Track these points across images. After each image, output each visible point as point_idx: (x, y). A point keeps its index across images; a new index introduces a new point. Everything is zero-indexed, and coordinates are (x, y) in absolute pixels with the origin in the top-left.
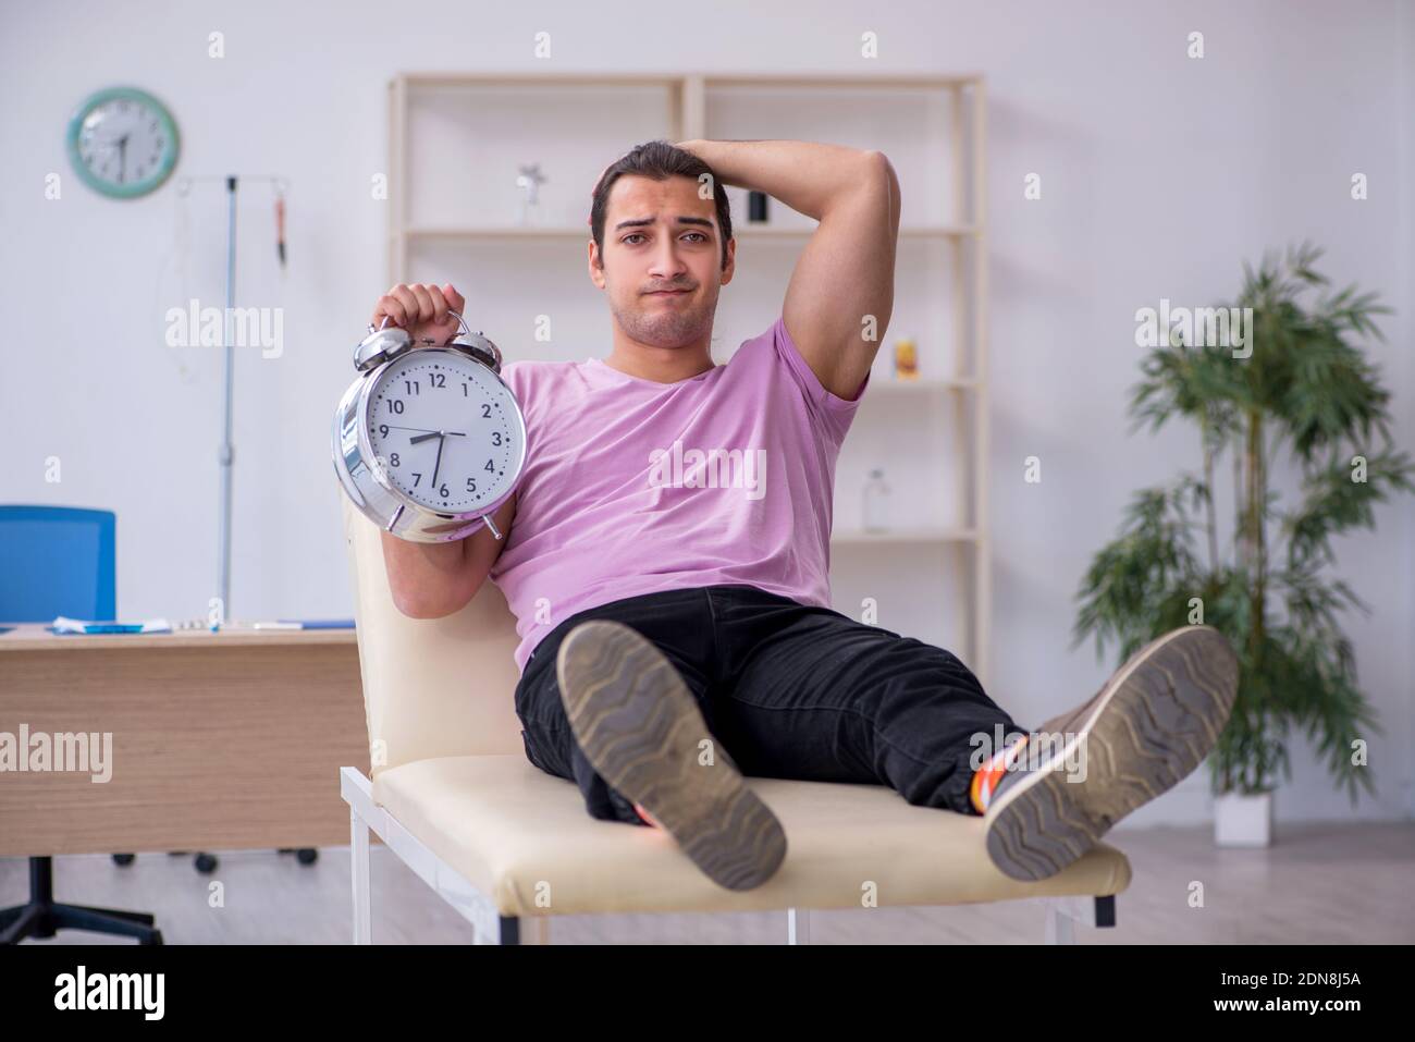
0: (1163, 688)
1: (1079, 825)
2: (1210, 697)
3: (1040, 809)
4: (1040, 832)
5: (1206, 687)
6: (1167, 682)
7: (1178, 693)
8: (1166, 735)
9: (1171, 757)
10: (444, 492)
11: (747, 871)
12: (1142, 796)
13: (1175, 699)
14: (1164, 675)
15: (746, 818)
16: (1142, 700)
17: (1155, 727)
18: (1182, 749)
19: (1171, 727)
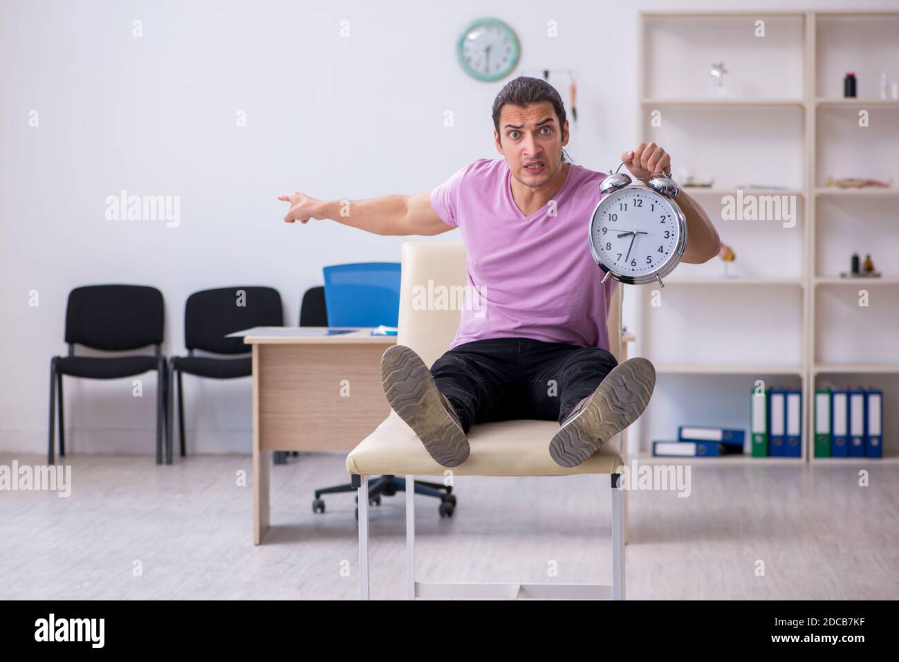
0: (622, 384)
1: (588, 443)
2: (643, 387)
3: (571, 436)
4: (571, 446)
5: (640, 383)
6: (623, 381)
7: (628, 386)
8: (623, 403)
9: (626, 413)
11: (451, 459)
12: (615, 430)
13: (626, 388)
14: (622, 379)
15: (453, 437)
16: (612, 388)
17: (618, 400)
18: (630, 410)
19: (625, 401)
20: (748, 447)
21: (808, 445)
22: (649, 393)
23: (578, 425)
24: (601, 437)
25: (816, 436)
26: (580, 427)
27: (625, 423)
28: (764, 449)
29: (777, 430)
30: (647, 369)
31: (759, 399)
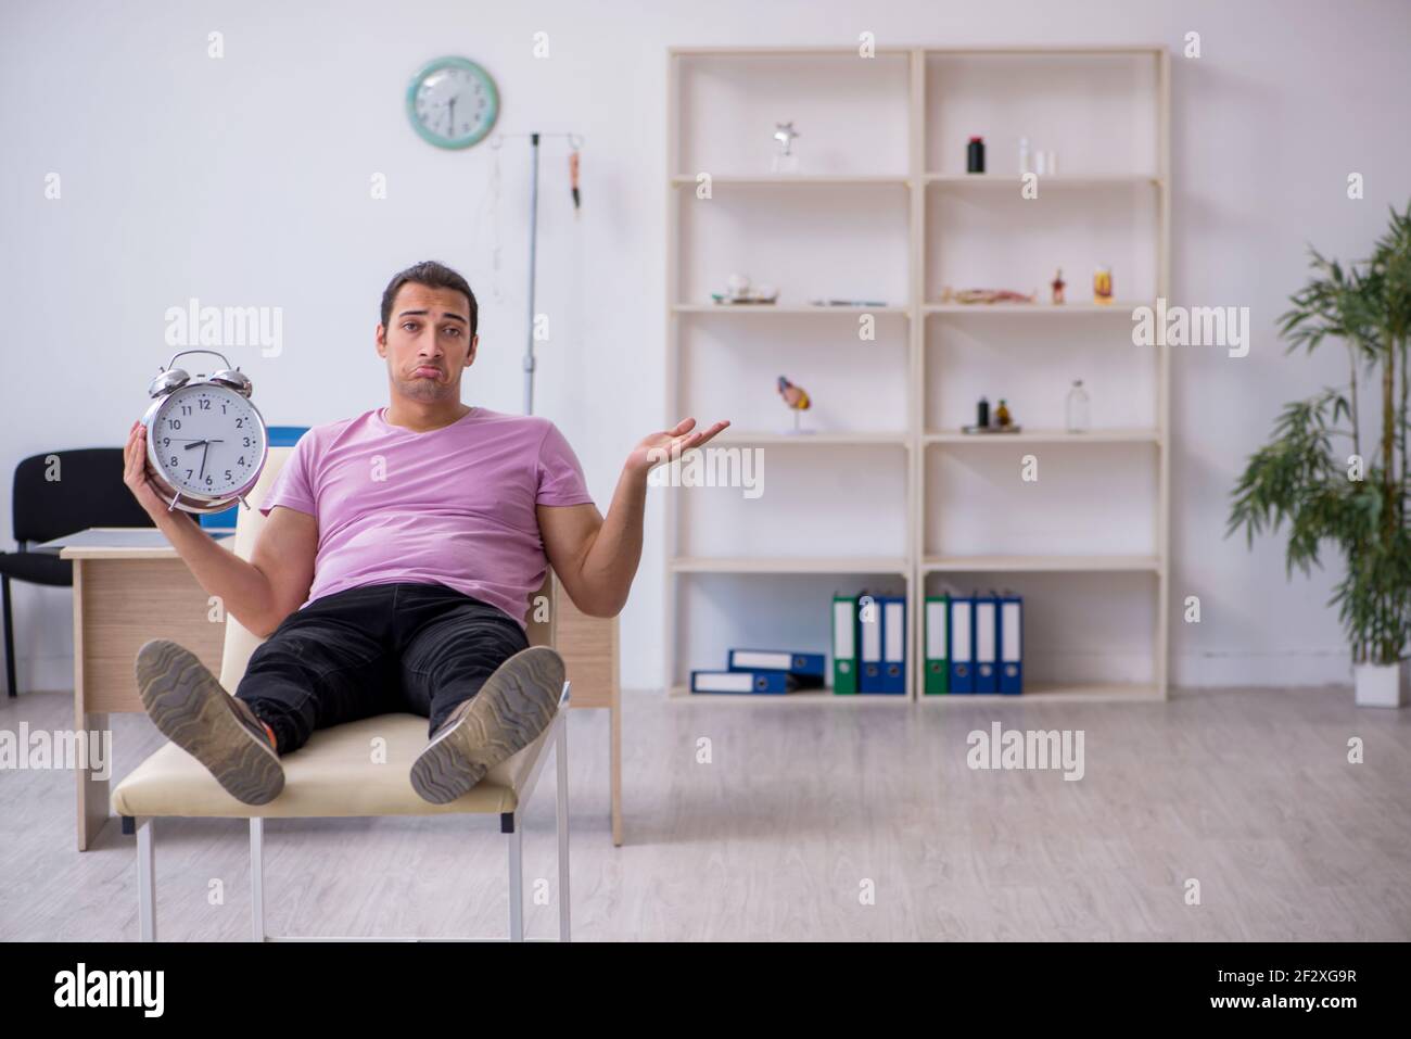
0: (514, 685)
1: (466, 770)
2: (544, 691)
3: (441, 759)
4: (441, 773)
5: (542, 684)
6: (517, 682)
7: (523, 689)
8: (517, 715)
9: (520, 729)
10: (209, 481)
11: (259, 793)
12: (506, 753)
13: (522, 693)
14: (515, 678)
15: (256, 761)
16: (501, 692)
17: (510, 710)
18: (527, 724)
19: (520, 712)
20: (830, 679)
21: (915, 676)
22: (555, 701)
23: (452, 745)
24: (485, 762)
25: (927, 662)
26: (454, 747)
27: (519, 743)
28: (852, 683)
29: (871, 654)
30: (553, 665)
31: (844, 611)
